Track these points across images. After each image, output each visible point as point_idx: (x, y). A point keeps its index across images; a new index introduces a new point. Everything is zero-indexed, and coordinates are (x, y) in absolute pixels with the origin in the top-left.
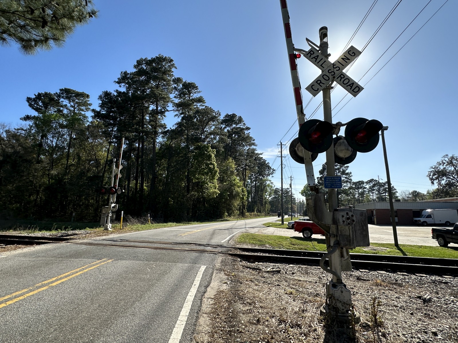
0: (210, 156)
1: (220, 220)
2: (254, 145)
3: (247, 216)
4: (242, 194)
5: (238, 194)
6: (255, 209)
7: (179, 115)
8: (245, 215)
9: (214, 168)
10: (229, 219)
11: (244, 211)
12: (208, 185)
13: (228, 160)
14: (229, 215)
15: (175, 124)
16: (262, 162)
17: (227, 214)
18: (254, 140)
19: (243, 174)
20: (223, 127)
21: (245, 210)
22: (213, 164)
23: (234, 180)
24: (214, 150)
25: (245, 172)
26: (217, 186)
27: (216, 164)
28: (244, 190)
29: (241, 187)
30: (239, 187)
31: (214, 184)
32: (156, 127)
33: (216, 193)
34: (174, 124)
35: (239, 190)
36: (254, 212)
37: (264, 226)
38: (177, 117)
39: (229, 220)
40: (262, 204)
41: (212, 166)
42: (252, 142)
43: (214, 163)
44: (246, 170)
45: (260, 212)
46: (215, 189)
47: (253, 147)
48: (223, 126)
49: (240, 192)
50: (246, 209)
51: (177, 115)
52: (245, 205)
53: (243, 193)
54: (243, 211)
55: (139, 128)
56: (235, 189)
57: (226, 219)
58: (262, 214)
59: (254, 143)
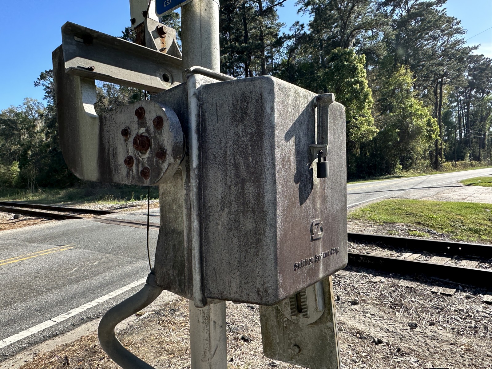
0: (355, 69)
1: (387, 176)
2: (459, 33)
3: (446, 168)
4: (426, 129)
5: (418, 130)
6: (465, 154)
7: (303, 9)
8: (441, 166)
9: (362, 88)
10: (404, 174)
11: (440, 159)
12: (356, 120)
13: (397, 71)
14: (406, 169)
15: (293, 25)
16: (483, 64)
17: (401, 167)
18: (458, 23)
19: (435, 92)
20: (389, 11)
21: (442, 158)
22: (361, 83)
23: (411, 106)
24: (363, 57)
25: (441, 89)
26: (372, 119)
27: (367, 82)
28: (432, 121)
29: (426, 117)
30: (421, 117)
31: (366, 117)
32: (262, 37)
33: (373, 133)
34: (291, 26)
35: (422, 123)
36: (463, 159)
37: (462, 184)
38: (302, 12)
39: (402, 177)
40: (484, 144)
41: (358, 86)
42: (455, 27)
43: (363, 79)
44: (441, 86)
45: (478, 159)
46: (369, 125)
47: (457, 37)
48: (389, 9)
49: (423, 126)
50: (444, 155)
51: (301, 9)
52: (441, 149)
53: (429, 128)
54: (437, 159)
55: (235, 44)
56: (412, 123)
57: (398, 175)
58: (483, 162)
59: (459, 29)
